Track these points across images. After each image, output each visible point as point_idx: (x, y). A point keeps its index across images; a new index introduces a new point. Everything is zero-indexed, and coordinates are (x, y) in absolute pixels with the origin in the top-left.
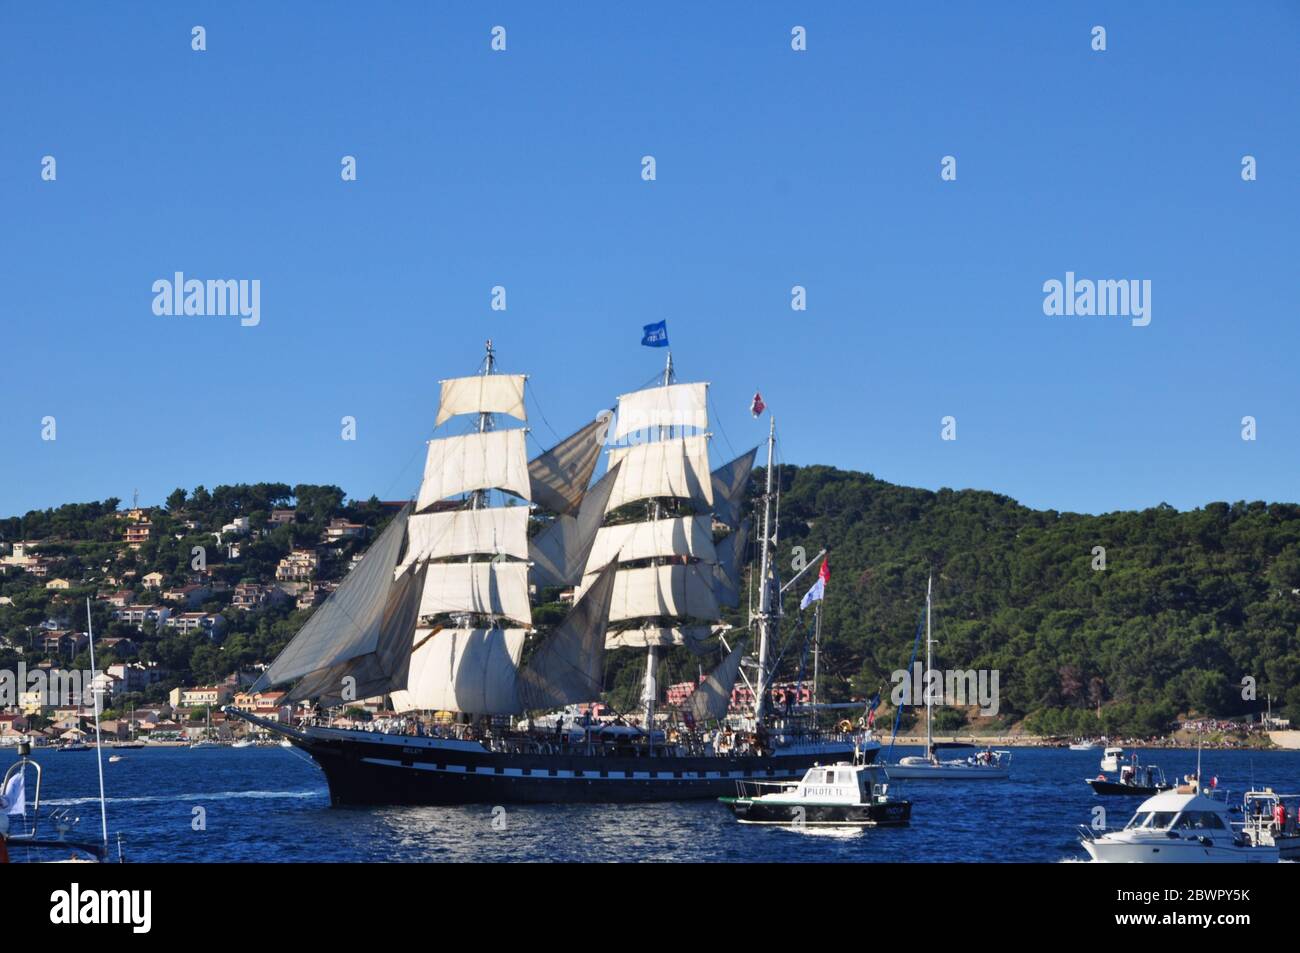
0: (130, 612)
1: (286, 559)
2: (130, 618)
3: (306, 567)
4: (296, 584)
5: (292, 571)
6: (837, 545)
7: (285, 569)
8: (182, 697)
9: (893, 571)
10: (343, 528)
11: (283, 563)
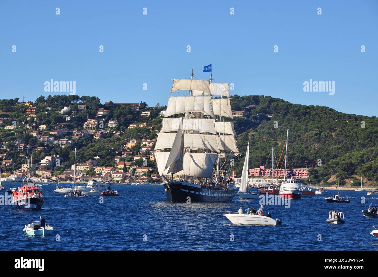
0: (42, 138)
1: (87, 122)
2: (42, 140)
3: (94, 124)
4: (91, 130)
5: (89, 126)
6: (282, 124)
7: (87, 125)
8: (76, 167)
9: (316, 134)
10: (104, 112)
11: (85, 123)
